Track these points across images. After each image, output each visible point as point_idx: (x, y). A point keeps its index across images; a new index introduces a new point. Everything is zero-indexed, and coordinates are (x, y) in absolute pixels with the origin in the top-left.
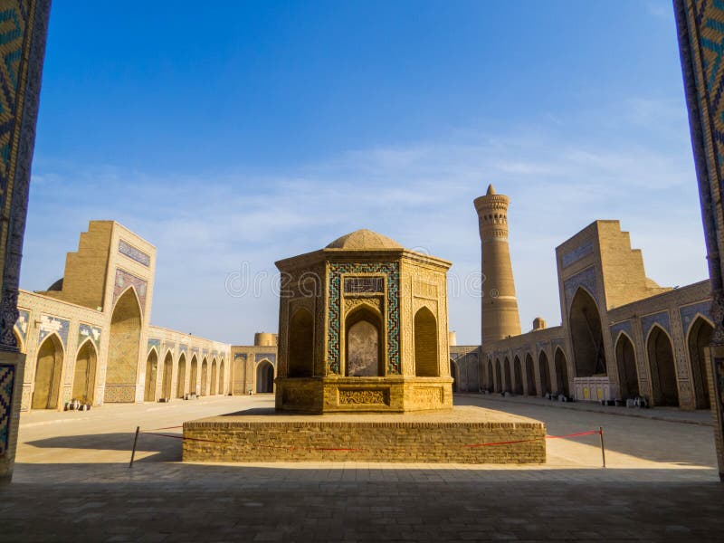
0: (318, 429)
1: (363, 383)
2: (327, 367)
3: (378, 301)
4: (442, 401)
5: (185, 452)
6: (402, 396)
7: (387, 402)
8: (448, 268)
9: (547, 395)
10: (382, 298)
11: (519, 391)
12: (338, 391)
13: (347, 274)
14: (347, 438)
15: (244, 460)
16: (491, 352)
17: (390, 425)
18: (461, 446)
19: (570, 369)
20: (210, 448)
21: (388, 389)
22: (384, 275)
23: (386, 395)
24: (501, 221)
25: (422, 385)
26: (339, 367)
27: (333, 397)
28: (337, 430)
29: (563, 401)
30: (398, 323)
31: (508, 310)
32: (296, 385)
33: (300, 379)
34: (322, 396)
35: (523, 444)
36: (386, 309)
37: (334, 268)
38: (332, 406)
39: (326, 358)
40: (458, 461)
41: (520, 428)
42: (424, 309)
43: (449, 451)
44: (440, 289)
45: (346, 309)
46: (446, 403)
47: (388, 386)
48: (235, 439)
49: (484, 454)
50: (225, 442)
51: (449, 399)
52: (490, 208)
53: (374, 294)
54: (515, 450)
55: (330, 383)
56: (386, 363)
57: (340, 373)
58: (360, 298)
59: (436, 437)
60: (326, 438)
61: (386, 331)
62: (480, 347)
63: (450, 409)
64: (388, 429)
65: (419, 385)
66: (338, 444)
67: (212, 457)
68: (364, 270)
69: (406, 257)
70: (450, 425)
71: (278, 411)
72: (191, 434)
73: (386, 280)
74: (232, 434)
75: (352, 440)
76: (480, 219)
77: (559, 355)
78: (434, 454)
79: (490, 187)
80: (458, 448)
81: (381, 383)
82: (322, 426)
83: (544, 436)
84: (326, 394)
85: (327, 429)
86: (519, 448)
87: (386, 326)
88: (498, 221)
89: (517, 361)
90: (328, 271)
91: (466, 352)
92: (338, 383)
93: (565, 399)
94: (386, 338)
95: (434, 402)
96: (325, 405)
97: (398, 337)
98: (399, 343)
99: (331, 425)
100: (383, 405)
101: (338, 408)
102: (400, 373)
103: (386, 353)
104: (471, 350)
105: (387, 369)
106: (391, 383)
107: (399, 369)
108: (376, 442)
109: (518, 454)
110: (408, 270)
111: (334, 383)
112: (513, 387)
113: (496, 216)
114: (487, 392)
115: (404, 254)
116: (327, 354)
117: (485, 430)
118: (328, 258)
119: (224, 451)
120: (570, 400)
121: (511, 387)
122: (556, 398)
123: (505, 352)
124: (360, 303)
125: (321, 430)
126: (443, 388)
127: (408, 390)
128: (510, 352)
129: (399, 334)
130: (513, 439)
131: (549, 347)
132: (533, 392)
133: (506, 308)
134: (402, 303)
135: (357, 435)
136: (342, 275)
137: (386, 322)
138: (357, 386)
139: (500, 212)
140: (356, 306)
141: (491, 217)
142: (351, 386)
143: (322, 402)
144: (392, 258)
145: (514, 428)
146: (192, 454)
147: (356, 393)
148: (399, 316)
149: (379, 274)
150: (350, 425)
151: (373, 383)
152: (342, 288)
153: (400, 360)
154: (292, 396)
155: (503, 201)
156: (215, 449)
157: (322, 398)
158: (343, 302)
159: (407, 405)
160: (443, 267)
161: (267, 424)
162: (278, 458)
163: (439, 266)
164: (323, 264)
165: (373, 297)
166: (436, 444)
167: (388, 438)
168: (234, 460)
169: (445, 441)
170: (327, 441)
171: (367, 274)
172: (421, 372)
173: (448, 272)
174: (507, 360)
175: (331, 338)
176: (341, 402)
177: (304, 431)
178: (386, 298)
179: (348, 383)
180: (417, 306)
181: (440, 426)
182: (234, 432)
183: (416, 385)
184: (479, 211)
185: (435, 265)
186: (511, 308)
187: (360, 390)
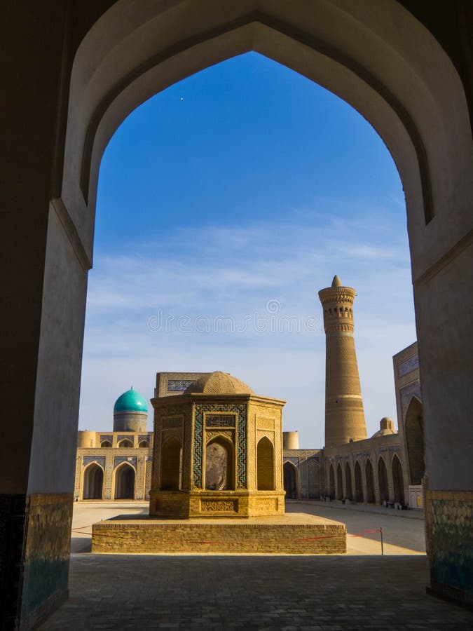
0: (189, 529)
1: (219, 496)
2: (192, 483)
3: (230, 433)
4: (277, 509)
5: (93, 545)
6: (247, 505)
7: (236, 509)
8: (283, 406)
9: (385, 503)
10: (233, 432)
11: (359, 499)
12: (200, 502)
13: (208, 413)
14: (209, 535)
15: (136, 551)
16: (333, 457)
17: (239, 526)
18: (288, 541)
19: (406, 477)
20: (111, 543)
21: (238, 500)
22: (235, 413)
23: (236, 505)
24: (346, 315)
25: (262, 497)
26: (201, 483)
27: (197, 506)
28: (202, 530)
29: (399, 509)
30: (245, 451)
31: (354, 410)
32: (166, 497)
33: (170, 492)
34: (188, 505)
35: (331, 539)
36: (237, 439)
37: (198, 408)
38: (195, 513)
39: (192, 476)
40: (286, 552)
41: (330, 529)
42: (265, 439)
43: (280, 545)
44: (277, 422)
45: (206, 438)
46: (279, 510)
47: (237, 497)
48: (130, 536)
49: (304, 547)
50: (122, 538)
51: (282, 508)
52: (335, 301)
53: (228, 428)
54: (325, 543)
55: (195, 495)
56: (236, 480)
57: (202, 488)
58: (217, 430)
59: (271, 534)
60: (194, 535)
61: (237, 456)
62: (322, 451)
63: (283, 515)
64: (237, 529)
65: (260, 497)
66: (202, 539)
67: (113, 549)
68: (221, 410)
69: (252, 400)
70: (281, 526)
71: (152, 516)
72: (98, 532)
73: (237, 417)
74: (127, 533)
75: (213, 537)
76: (325, 312)
77: (396, 463)
78: (270, 547)
79: (335, 279)
80: (286, 542)
81: (232, 496)
82: (191, 527)
83: (345, 534)
84: (191, 503)
85: (195, 529)
86: (328, 542)
87: (237, 452)
88: (343, 315)
89: (357, 466)
90: (194, 410)
91: (307, 456)
92: (200, 495)
93: (400, 507)
94: (236, 461)
95: (271, 510)
96: (190, 511)
97: (245, 461)
98: (246, 466)
99: (198, 526)
100: (233, 512)
101: (200, 514)
102: (246, 488)
103: (236, 473)
104: (312, 454)
105: (237, 484)
106: (240, 496)
107: (245, 485)
108: (229, 539)
109: (327, 547)
110: (253, 409)
111: (197, 496)
112: (354, 494)
113: (341, 309)
114: (328, 499)
115: (251, 398)
116: (192, 473)
117: (306, 530)
118: (194, 400)
119: (121, 545)
120: (405, 508)
121: (351, 494)
122: (392, 506)
123: (346, 458)
124: (218, 434)
125: (191, 530)
126: (277, 499)
127: (252, 501)
128: (351, 457)
129: (246, 459)
130: (323, 535)
131: (387, 454)
132: (372, 500)
133: (350, 408)
134: (249, 435)
135: (216, 533)
136: (204, 414)
137: (236, 449)
138: (215, 497)
139: (346, 305)
140: (215, 437)
141: (336, 310)
142: (210, 497)
143: (188, 510)
144: (241, 401)
145: (325, 528)
146: (99, 547)
147: (213, 503)
148: (246, 445)
149: (232, 413)
150: (211, 526)
151: (227, 496)
152: (204, 423)
153: (246, 478)
154: (163, 505)
155: (349, 293)
156: (115, 543)
157: (189, 506)
158: (205, 433)
159: (251, 512)
160: (280, 405)
161: (153, 526)
162: (160, 550)
163: (276, 404)
164: (190, 405)
165: (228, 430)
166: (271, 540)
167: (238, 536)
168: (128, 551)
169: (277, 538)
170: (195, 537)
171: (223, 413)
172: (261, 487)
173: (283, 408)
174: (348, 465)
175: (196, 461)
176: (202, 509)
177: (179, 530)
178: (237, 431)
179: (208, 495)
180: (259, 437)
181: (274, 527)
182: (129, 531)
183: (258, 497)
184: (324, 304)
185: (273, 404)
186: (356, 408)
187: (216, 501)
